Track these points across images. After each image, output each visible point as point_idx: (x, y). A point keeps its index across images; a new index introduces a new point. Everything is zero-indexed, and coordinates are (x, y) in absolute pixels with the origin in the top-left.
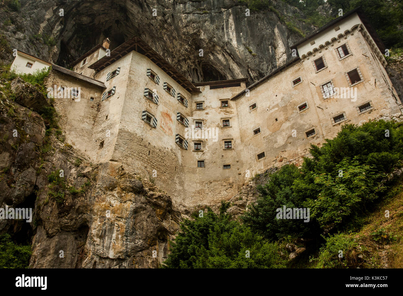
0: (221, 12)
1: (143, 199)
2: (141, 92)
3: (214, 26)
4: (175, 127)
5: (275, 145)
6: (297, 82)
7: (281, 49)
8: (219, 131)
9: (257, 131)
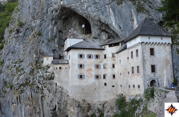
0: (106, 8)
1: (80, 109)
2: (77, 67)
3: (104, 16)
4: (94, 72)
5: (123, 84)
6: (128, 59)
7: (135, 22)
8: (111, 70)
9: (121, 74)
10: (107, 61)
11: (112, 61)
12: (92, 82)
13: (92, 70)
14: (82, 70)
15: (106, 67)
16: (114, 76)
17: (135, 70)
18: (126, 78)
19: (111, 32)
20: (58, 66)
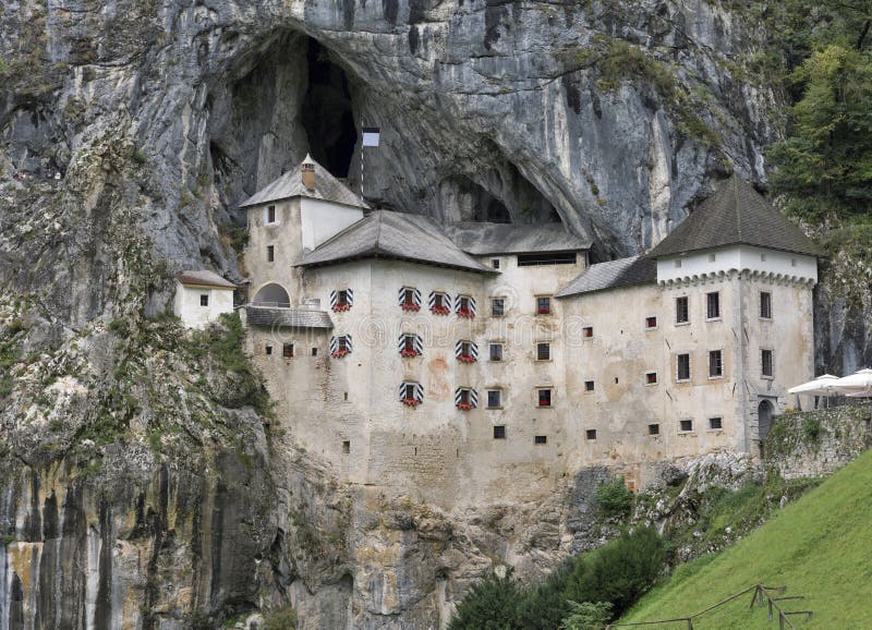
0: (537, 88)
1: (413, 536)
2: (394, 347)
3: (523, 126)
4: (452, 377)
5: (610, 427)
6: (652, 322)
7: (662, 174)
8: (530, 367)
9: (590, 385)
10: (511, 326)
11: (538, 328)
12: (446, 422)
13: (446, 366)
14: (414, 362)
15: (504, 355)
16: (545, 398)
17: (699, 366)
18: (629, 398)
19: (502, 193)
20: (277, 341)
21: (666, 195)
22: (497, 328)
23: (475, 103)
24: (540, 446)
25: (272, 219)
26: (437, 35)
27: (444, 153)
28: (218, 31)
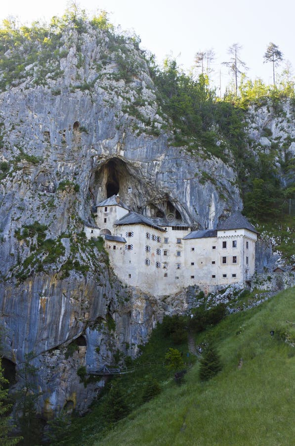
0: (183, 182)
1: (148, 302)
2: (144, 249)
3: (178, 192)
4: (155, 259)
5: (199, 275)
6: (214, 248)
7: (213, 209)
8: (175, 258)
9: (193, 264)
10: (170, 246)
11: (177, 247)
12: (153, 271)
13: (154, 256)
14: (148, 253)
15: (168, 254)
17: (229, 260)
18: (205, 268)
19: (164, 209)
20: (112, 244)
21: (214, 214)
22: (166, 247)
23: (166, 184)
24: (177, 280)
25: (106, 210)
26: (159, 165)
27: (151, 197)
28: (97, 156)
